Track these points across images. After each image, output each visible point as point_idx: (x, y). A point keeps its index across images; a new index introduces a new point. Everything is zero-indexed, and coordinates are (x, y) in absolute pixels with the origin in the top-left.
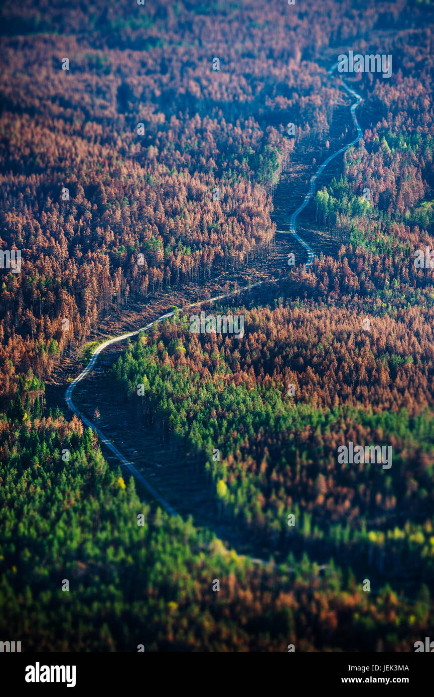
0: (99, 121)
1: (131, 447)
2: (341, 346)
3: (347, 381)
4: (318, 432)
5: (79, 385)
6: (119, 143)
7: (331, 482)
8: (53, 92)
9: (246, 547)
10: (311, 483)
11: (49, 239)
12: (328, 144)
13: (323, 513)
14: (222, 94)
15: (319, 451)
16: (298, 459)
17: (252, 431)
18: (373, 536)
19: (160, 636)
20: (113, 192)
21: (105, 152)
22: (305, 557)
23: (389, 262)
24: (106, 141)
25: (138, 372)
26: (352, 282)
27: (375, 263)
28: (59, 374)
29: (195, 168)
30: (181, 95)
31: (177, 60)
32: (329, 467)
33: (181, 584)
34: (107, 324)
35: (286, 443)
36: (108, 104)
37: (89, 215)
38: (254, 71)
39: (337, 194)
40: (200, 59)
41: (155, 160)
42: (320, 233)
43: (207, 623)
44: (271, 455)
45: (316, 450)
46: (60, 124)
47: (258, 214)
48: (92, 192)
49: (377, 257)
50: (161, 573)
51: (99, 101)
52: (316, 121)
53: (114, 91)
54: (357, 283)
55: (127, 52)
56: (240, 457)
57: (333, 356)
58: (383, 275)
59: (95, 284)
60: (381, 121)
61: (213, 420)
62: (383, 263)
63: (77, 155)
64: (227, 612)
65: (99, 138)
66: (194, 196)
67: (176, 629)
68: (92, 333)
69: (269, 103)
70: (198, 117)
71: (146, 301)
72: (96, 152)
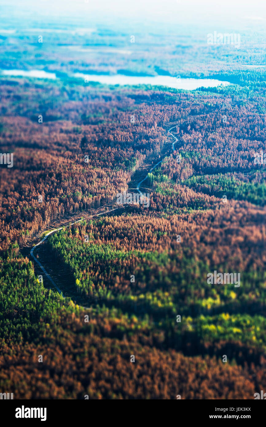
0: (71, 150)
1: (50, 269)
2: (140, 229)
3: (140, 242)
4: (120, 260)
5: (37, 247)
6: (76, 158)
7: (122, 279)
8: (55, 140)
9: (85, 304)
10: (114, 279)
11: (37, 193)
12: (160, 157)
13: (116, 290)
14: (121, 139)
15: (119, 267)
16: (110, 270)
17: (95, 260)
18: (132, 298)
19: (41, 336)
20: (66, 176)
21: (69, 161)
22: (104, 306)
23: (170, 198)
24: (72, 158)
25: (58, 241)
26: (153, 206)
27: (164, 198)
28: (30, 243)
29: (104, 166)
30: (106, 140)
31: (108, 128)
32: (122, 273)
33: (53, 317)
34: (54, 224)
35: (107, 265)
36: (76, 144)
37: (55, 184)
38: (137, 131)
39: (156, 174)
40: (117, 127)
41: (89, 164)
42: (149, 189)
43: (60, 331)
44: (101, 269)
45: (118, 267)
46: (55, 152)
47: (122, 182)
48: (59, 176)
49: (165, 196)
50: (46, 313)
51: (73, 144)
52: (155, 148)
53: (80, 140)
54: (156, 207)
55: (90, 125)
56: (89, 271)
57: (136, 233)
58: (166, 203)
59: (50, 209)
60: (181, 147)
61: (81, 257)
62: (167, 199)
63: (58, 163)
64: (69, 327)
65: (70, 157)
66: (100, 176)
67: (47, 333)
68: (47, 227)
69: (139, 142)
70: (110, 148)
71: (72, 215)
72: (66, 161)
